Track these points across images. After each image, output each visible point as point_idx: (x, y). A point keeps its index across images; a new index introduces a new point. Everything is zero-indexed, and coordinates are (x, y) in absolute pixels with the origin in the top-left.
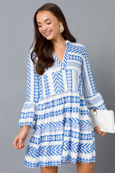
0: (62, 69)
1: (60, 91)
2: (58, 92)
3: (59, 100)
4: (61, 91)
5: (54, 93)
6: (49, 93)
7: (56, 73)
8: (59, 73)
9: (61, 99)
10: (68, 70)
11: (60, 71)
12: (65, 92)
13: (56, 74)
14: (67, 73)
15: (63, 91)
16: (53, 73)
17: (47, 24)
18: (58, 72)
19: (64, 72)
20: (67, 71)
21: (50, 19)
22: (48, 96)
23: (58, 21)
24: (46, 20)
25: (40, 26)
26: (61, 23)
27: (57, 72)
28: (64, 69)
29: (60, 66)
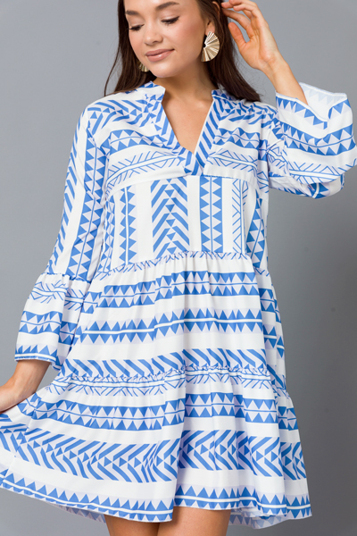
1: (172, 250)
2: (167, 253)
3: (167, 279)
4: (178, 250)
5: (152, 256)
6: (132, 254)
7: (167, 183)
8: (175, 186)
9: (175, 276)
10: (208, 178)
12: (189, 254)
13: (164, 186)
14: (206, 186)
15: (185, 251)
16: (156, 183)
17: (163, 21)
18: (172, 182)
19: (193, 181)
20: (203, 179)
21: (175, 3)
22: (124, 265)
23: (203, 18)
24: (161, 7)
25: (135, 25)
26: (211, 24)
27: (169, 180)
28: (194, 174)
29: (181, 159)
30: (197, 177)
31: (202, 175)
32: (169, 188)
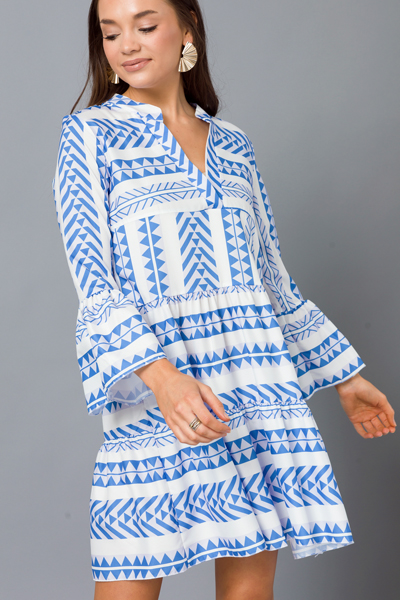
0: (209, 203)
1: (204, 287)
2: (198, 289)
3: (204, 316)
4: (209, 287)
5: (183, 290)
6: (164, 287)
7: (190, 216)
8: (197, 219)
9: (210, 314)
10: (229, 211)
11: (203, 212)
12: (220, 291)
13: (188, 220)
14: (228, 219)
15: (215, 288)
16: (180, 215)
17: (140, 30)
18: (195, 215)
19: (215, 215)
20: (225, 211)
21: (153, 12)
22: (158, 298)
23: (181, 27)
24: (139, 16)
25: (110, 34)
26: (189, 34)
27: (192, 213)
28: (215, 207)
29: (202, 191)
30: (218, 210)
31: (223, 208)
32: (193, 221)
